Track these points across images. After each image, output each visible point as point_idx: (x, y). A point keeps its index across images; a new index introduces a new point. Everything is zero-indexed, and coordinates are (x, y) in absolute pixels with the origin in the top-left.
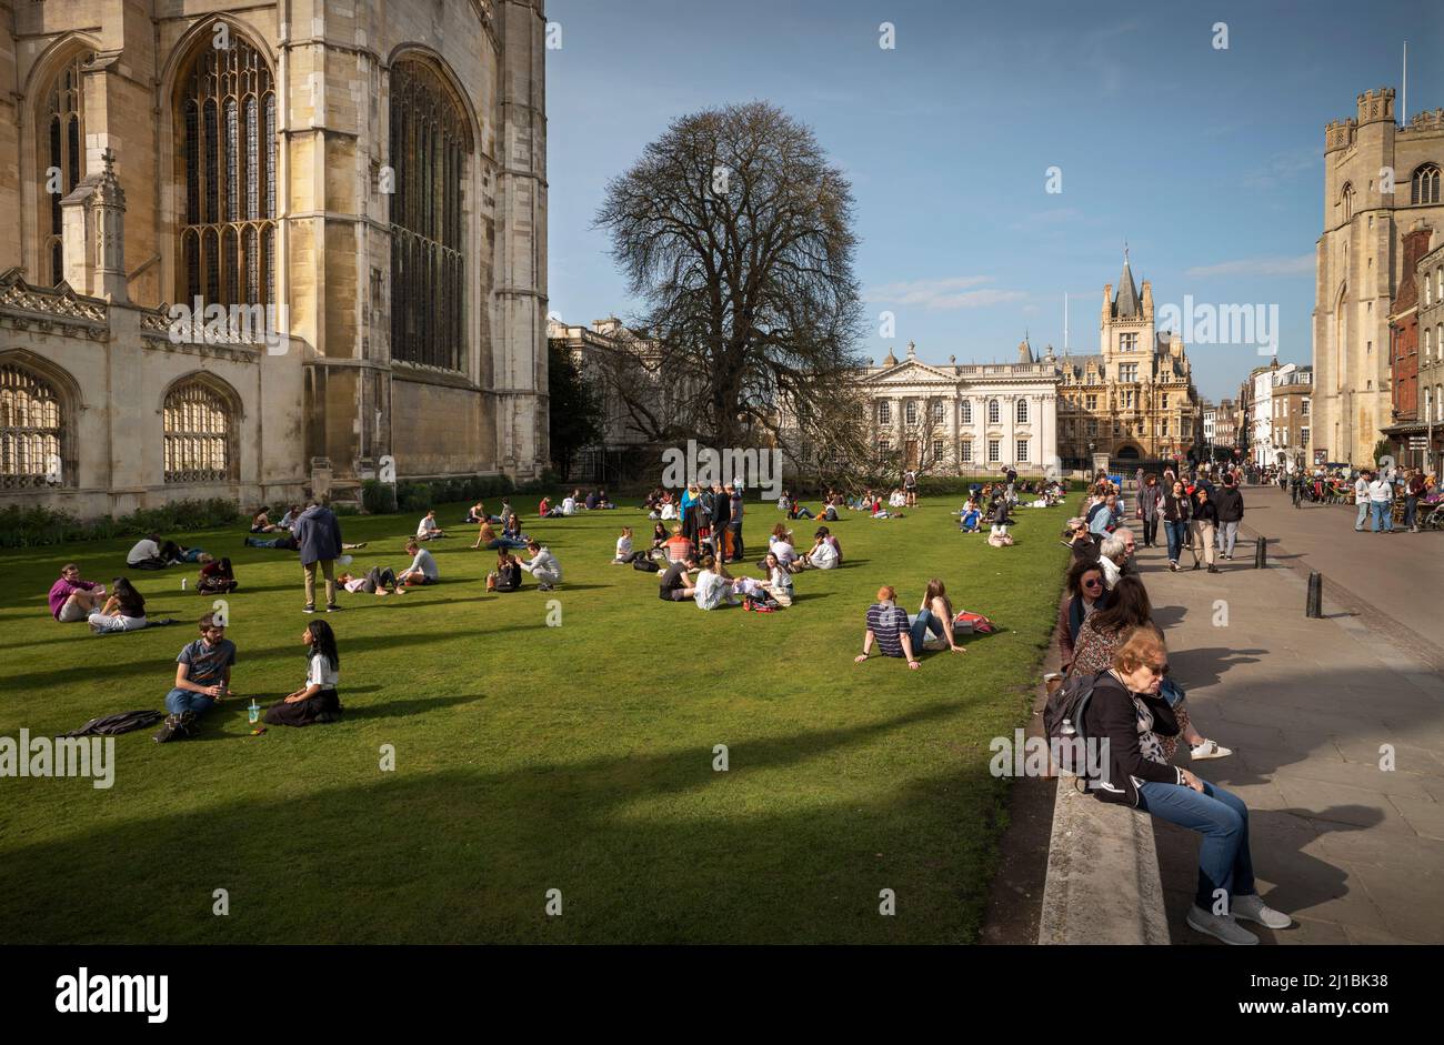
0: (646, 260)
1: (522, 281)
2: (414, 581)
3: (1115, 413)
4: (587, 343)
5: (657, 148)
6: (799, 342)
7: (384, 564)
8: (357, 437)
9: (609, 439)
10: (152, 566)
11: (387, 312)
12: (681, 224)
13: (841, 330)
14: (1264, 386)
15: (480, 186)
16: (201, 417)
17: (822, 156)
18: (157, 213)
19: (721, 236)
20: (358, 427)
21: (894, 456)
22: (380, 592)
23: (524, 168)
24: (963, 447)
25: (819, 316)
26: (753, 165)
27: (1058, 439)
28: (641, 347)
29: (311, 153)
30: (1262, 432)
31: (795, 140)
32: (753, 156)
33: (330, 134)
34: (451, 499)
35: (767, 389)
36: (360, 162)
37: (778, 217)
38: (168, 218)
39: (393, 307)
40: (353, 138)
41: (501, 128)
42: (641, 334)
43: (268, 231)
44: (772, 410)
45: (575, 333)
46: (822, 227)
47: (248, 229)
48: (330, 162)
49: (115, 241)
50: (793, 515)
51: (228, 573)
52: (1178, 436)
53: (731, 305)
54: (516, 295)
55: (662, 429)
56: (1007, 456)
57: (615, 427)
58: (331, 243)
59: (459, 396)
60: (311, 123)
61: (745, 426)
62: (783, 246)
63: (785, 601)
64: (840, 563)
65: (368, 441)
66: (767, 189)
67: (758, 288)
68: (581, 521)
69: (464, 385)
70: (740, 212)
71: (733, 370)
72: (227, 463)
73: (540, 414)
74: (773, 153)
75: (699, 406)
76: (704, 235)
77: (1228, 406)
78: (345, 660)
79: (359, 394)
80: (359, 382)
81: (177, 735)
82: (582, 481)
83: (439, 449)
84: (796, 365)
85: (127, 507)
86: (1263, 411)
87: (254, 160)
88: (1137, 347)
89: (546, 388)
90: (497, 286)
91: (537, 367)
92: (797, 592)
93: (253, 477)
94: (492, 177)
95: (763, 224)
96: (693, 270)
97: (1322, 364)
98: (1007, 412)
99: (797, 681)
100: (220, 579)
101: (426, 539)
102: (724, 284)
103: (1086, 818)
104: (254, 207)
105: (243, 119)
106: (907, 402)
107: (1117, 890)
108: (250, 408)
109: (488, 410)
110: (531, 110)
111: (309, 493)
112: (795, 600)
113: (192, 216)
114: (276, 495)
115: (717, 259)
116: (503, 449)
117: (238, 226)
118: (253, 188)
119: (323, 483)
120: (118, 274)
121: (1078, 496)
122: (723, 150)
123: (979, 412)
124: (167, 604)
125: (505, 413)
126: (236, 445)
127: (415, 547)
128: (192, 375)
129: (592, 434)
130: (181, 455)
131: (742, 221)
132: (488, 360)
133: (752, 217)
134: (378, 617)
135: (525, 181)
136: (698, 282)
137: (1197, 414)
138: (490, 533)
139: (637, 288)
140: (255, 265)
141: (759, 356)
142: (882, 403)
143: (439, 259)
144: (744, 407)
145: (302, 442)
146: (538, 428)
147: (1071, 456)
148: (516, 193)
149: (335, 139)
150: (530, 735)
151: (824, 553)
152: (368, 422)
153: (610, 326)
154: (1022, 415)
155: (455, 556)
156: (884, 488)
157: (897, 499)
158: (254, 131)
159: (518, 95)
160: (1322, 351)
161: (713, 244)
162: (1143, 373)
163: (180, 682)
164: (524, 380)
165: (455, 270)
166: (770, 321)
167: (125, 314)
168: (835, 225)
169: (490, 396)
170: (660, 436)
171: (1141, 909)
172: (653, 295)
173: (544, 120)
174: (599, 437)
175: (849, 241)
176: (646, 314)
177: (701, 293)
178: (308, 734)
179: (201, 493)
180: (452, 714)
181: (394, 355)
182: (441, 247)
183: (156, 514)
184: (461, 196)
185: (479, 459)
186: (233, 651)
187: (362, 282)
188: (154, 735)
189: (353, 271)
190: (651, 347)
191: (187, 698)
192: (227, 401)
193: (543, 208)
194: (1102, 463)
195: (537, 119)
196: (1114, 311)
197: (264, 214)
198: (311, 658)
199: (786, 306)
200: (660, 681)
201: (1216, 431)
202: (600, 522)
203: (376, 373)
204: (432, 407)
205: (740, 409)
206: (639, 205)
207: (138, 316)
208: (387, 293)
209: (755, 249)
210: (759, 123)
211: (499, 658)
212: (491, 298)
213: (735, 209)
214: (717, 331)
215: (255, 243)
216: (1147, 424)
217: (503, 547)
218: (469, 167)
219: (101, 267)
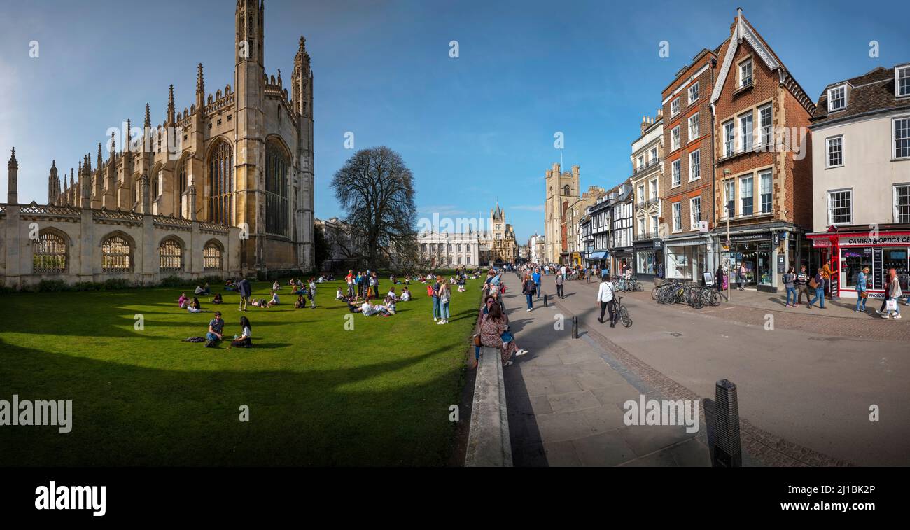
0: (346, 199)
1: (306, 207)
2: (272, 304)
3: (495, 248)
4: (327, 226)
5: (350, 161)
6: (397, 225)
7: (264, 298)
8: (255, 258)
9: (334, 258)
10: (202, 294)
11: (265, 219)
12: (358, 186)
13: (410, 221)
14: (534, 241)
15: (293, 177)
16: (214, 252)
17: (405, 164)
18: (203, 194)
19: (371, 190)
20: (256, 254)
21: (428, 262)
22: (262, 307)
23: (307, 170)
24: (450, 260)
25: (404, 216)
26: (381, 166)
27: (479, 256)
28: (345, 227)
29: (243, 171)
30: (533, 254)
31: (395, 158)
32: (381, 163)
33: (248, 165)
34: (284, 277)
35: (386, 240)
36: (257, 173)
37: (390, 184)
38: (206, 195)
39: (266, 218)
40: (255, 166)
41: (299, 158)
42: (344, 223)
43: (231, 196)
44: (388, 247)
45: (323, 223)
46: (404, 187)
47: (226, 196)
48: (248, 174)
49: (194, 203)
50: (395, 283)
51: (221, 299)
52: (512, 255)
53: (374, 213)
54: (304, 211)
55: (351, 254)
56: (464, 262)
57: (336, 253)
58: (248, 198)
59: (286, 244)
60: (243, 163)
61: (379, 253)
62: (392, 193)
63: (392, 312)
64: (411, 299)
65: (259, 259)
66: (386, 174)
67: (383, 206)
68: (325, 285)
69: (287, 241)
70: (377, 182)
71: (375, 235)
72: (220, 265)
73: (312, 250)
74: (388, 162)
75: (364, 246)
76: (365, 190)
77: (525, 247)
78: (253, 328)
79: (256, 244)
80: (256, 240)
81: (209, 346)
82: (326, 271)
83: (280, 261)
84: (396, 232)
85: (195, 277)
86: (534, 248)
87: (228, 176)
88: (501, 229)
89: (314, 242)
90: (298, 209)
91: (311, 234)
92: (397, 310)
93: (226, 269)
94: (296, 174)
95: (385, 186)
96: (362, 201)
97: (547, 235)
98: (464, 248)
99: (396, 340)
100: (219, 301)
101: (276, 290)
102: (372, 206)
103: (485, 381)
104: (227, 190)
105: (225, 165)
106: (432, 245)
107: (493, 403)
108: (226, 250)
109: (295, 249)
110: (309, 151)
111: (241, 274)
112: (396, 312)
113: (212, 194)
114: (232, 275)
115: (370, 198)
116: (300, 261)
117: (223, 196)
118: (227, 184)
119: (245, 271)
120: (195, 213)
121: (484, 274)
122: (372, 161)
123: (455, 248)
124: (205, 306)
125: (301, 249)
126: (222, 259)
127: (273, 293)
128: (212, 240)
129: (328, 256)
130: (208, 263)
131: (378, 185)
132: (295, 232)
133: (381, 184)
134: (261, 315)
135: (307, 174)
136: (363, 205)
137: (517, 249)
138: (296, 289)
139: (343, 207)
140: (228, 207)
141: (384, 230)
142: (424, 245)
143: (280, 200)
144: (379, 246)
145: (240, 259)
146: (311, 254)
147: (483, 262)
148: (304, 178)
149: (250, 166)
150: (308, 358)
151: (405, 296)
152: (259, 252)
153: (334, 220)
154: (468, 249)
155: (285, 296)
156: (425, 273)
157: (429, 277)
158: (228, 167)
159: (305, 147)
160: (547, 233)
161: (368, 193)
162: (503, 236)
163: (210, 331)
164: (307, 239)
165: (285, 203)
166: (388, 218)
167: (196, 223)
168: (408, 187)
169: (296, 244)
170: (351, 256)
171: (500, 408)
172: (348, 210)
173: (313, 154)
174: (331, 257)
175: (413, 192)
176: (346, 216)
177: (364, 209)
178: (242, 351)
179: (213, 274)
180: (284, 349)
181: (266, 231)
182: (280, 197)
183: (202, 279)
184: (287, 180)
185: (292, 265)
186: (223, 323)
187: (257, 210)
188: (204, 344)
189: (255, 206)
190: (348, 227)
191: (212, 335)
192: (220, 247)
193: (313, 182)
194: (492, 264)
195: (311, 154)
196: (494, 218)
197: (230, 192)
198: (244, 327)
199: (392, 213)
200: (351, 341)
201: (522, 254)
202: (331, 286)
203: (261, 237)
204: (278, 248)
205: (378, 247)
206: (344, 180)
207: (199, 224)
208: (264, 213)
209: (382, 194)
210: (384, 153)
211: (298, 332)
212: (296, 213)
213: (375, 181)
214: (370, 222)
215: (228, 200)
216: (504, 252)
217: (300, 294)
218: (289, 171)
219: (190, 211)
